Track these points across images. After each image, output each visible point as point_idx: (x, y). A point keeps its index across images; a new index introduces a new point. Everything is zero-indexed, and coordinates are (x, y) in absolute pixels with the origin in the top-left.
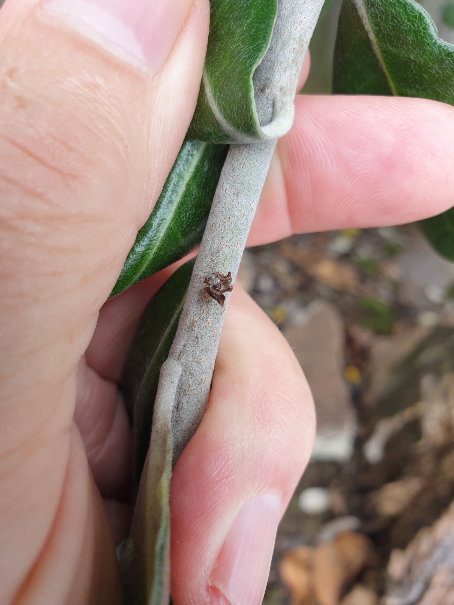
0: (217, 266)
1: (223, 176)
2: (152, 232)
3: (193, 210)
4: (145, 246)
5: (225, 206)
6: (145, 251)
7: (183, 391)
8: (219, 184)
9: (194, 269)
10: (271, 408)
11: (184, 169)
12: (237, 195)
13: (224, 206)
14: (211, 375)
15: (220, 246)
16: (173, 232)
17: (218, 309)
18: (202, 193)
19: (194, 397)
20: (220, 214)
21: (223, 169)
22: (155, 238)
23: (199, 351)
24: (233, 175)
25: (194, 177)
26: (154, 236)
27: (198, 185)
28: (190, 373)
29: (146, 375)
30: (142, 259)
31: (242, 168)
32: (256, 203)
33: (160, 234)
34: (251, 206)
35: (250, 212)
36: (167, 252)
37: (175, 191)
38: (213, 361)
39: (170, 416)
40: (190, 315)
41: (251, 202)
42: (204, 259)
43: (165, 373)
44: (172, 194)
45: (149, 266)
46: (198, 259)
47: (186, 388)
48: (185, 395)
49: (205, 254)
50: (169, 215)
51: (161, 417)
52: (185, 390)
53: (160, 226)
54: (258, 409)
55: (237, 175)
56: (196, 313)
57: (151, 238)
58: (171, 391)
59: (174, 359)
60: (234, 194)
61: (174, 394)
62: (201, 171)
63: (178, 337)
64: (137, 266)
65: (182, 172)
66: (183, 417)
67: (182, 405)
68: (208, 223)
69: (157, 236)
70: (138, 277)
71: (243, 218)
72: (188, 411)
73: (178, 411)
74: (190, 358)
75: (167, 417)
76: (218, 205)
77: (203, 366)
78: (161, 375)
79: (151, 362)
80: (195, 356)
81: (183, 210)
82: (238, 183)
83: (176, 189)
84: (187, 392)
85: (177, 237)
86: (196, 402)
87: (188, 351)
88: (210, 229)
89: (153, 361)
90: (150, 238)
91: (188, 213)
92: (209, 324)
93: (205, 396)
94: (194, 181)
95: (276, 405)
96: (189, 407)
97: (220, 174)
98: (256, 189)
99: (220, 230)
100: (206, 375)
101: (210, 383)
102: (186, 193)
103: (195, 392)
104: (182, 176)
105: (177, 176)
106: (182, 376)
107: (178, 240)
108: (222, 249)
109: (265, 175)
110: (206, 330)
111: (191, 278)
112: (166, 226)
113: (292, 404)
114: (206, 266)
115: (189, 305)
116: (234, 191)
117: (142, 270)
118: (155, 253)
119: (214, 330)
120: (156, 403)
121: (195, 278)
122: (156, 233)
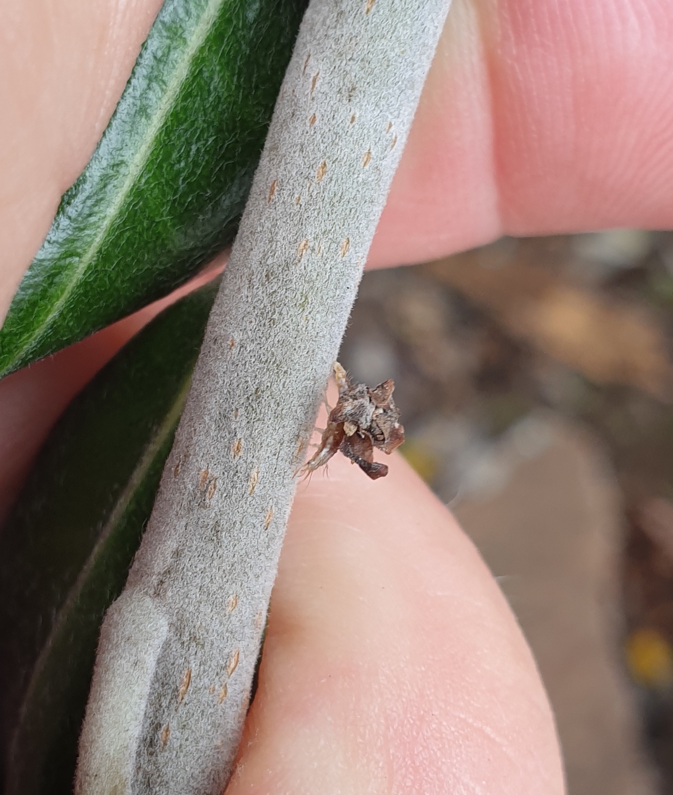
0: (284, 312)
1: (308, 37)
2: (84, 202)
3: (208, 137)
4: (61, 245)
5: (312, 128)
6: (59, 259)
7: (170, 691)
8: (294, 59)
9: (213, 318)
10: (444, 760)
11: (188, 12)
12: (350, 96)
13: (308, 128)
14: (255, 646)
15: (293, 251)
16: (146, 205)
17: (281, 444)
18: (238, 87)
19: (203, 711)
20: (294, 152)
21: (309, 13)
22: (92, 219)
23: (221, 572)
24: (338, 33)
25: (217, 37)
26: (90, 215)
27: (228, 62)
28: (193, 638)
29: (50, 643)
30: (51, 284)
31: (367, 13)
32: (405, 121)
33: (108, 210)
34: (393, 128)
35: (388, 149)
36: (128, 266)
37: (156, 77)
38: (264, 602)
39: (131, 769)
40: (197, 460)
41: (390, 117)
42: (242, 290)
43: (118, 636)
44: (149, 87)
45: (73, 307)
46: (224, 288)
47: (181, 683)
48: (175, 705)
49: (247, 274)
50: (136, 152)
51: (103, 770)
52: (176, 689)
53: (109, 183)
54: (404, 759)
55: (351, 34)
56: (214, 453)
57: (80, 219)
58: (134, 691)
59: (146, 593)
60: (339, 92)
61: (142, 701)
62: (238, 19)
63: (159, 528)
64: (34, 304)
65: (181, 20)
66: (169, 771)
67: (164, 733)
68: (258, 177)
69: (98, 215)
70: (35, 339)
71: (367, 167)
72: (182, 755)
73: (151, 754)
74: (194, 592)
75: (123, 771)
76: (290, 126)
77: (233, 618)
78: (102, 641)
79: (69, 602)
80: (210, 585)
81: (179, 137)
82: (354, 60)
83: (160, 71)
84: (180, 697)
85: (157, 220)
86: (209, 727)
87: (187, 570)
88: (263, 197)
89: (73, 599)
90: (76, 220)
91: (194, 148)
92: (253, 488)
93: (236, 708)
94: (214, 48)
95: (458, 751)
96: (188, 743)
97: (295, 31)
98: (407, 77)
99: (294, 201)
100: (241, 645)
101: (251, 670)
102: (190, 85)
103: (206, 697)
104: (179, 34)
105: (165, 34)
106: (167, 645)
107: (160, 228)
108: (299, 261)
109: (435, 34)
110: (244, 506)
111: (202, 348)
112: (126, 185)
113: (504, 749)
114: (248, 310)
115: (195, 430)
116: (341, 84)
117: (50, 318)
118: (89, 267)
119: (269, 509)
120: (86, 729)
121: (215, 347)
122: (94, 205)
